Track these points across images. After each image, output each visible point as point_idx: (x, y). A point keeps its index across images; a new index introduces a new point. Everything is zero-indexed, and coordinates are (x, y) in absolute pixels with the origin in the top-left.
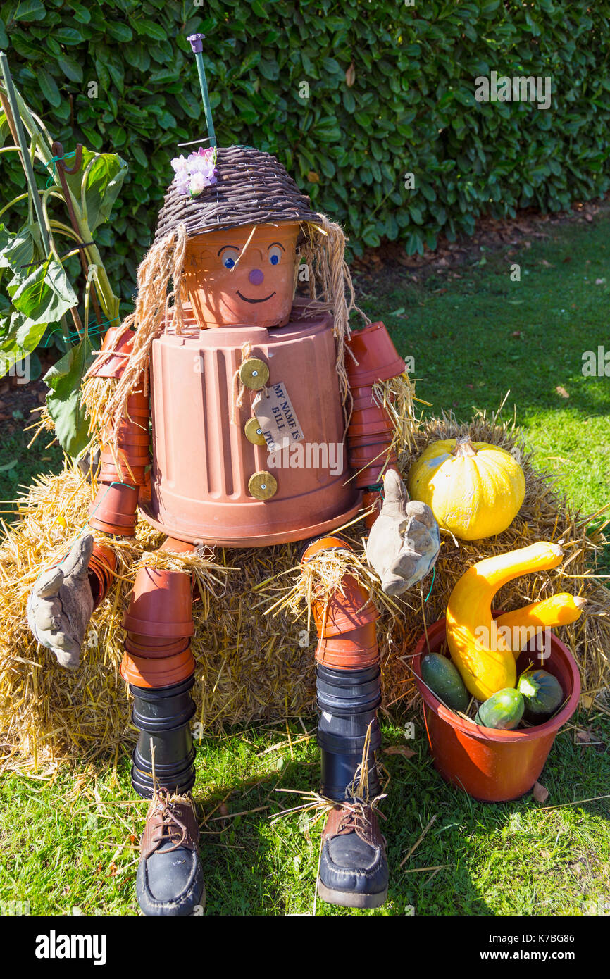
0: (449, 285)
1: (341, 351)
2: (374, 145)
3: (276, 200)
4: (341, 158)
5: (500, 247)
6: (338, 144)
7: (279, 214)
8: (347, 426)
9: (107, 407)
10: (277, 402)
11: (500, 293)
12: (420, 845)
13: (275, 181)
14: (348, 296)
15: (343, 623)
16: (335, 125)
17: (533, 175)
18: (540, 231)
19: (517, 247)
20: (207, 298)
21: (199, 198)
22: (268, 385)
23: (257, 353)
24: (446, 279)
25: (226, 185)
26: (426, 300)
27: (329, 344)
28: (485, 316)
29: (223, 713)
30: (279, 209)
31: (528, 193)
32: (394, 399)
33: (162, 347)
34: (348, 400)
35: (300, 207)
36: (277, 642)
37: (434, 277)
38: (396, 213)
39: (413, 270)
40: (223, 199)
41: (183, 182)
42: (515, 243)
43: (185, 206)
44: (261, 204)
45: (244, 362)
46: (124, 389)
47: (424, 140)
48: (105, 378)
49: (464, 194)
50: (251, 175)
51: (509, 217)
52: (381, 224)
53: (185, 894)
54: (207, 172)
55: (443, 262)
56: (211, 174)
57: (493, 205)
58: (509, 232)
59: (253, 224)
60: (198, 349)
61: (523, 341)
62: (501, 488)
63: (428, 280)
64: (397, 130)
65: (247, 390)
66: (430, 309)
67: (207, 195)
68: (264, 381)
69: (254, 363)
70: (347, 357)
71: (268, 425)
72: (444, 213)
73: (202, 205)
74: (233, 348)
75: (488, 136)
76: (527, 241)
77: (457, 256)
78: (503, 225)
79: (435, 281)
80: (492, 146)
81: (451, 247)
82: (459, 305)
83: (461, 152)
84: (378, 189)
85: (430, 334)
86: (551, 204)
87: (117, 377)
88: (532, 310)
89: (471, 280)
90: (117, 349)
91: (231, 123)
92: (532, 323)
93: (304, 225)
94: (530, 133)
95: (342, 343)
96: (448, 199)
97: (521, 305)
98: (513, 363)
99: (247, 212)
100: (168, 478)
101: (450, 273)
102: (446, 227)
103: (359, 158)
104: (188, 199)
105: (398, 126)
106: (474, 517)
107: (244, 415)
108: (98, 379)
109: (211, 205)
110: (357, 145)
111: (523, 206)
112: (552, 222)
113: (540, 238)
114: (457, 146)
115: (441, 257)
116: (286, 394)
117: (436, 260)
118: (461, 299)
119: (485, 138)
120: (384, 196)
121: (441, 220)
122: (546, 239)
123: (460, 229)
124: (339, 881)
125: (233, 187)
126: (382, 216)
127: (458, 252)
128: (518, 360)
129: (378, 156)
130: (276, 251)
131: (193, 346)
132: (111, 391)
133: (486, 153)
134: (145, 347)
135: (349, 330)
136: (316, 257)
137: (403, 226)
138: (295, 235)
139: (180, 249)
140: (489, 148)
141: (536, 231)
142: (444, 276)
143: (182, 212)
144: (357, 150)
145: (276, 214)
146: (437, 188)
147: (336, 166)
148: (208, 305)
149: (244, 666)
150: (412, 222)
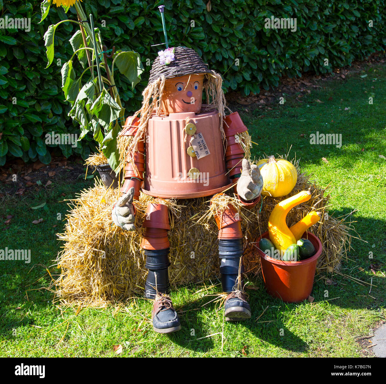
0: (266, 113)
1: (222, 123)
2: (222, 41)
3: (197, 66)
4: (205, 48)
5: (294, 93)
6: (203, 40)
7: (199, 70)
8: (225, 152)
9: (129, 148)
10: (199, 140)
11: (294, 116)
12: (263, 315)
13: (196, 59)
14: (223, 102)
15: (228, 221)
16: (202, 31)
17: (310, 54)
18: (316, 85)
19: (303, 93)
20: (170, 102)
21: (169, 65)
22: (196, 134)
23: (191, 121)
24: (264, 110)
25: (179, 61)
26: (254, 121)
27: (217, 120)
28: (286, 128)
29: (176, 280)
30: (198, 69)
31: (307, 64)
32: (243, 140)
33: (154, 121)
34: (225, 142)
35: (205, 68)
36: (199, 244)
37: (257, 110)
38: (235, 75)
39: (246, 106)
40: (178, 66)
41: (163, 60)
42: (302, 91)
43: (163, 68)
44: (192, 67)
45: (187, 125)
46: (136, 140)
47: (248, 37)
48: (128, 136)
49: (272, 65)
50: (187, 57)
51: (298, 77)
52: (227, 81)
53: (175, 319)
54: (171, 56)
55: (262, 101)
56: (173, 57)
57: (288, 71)
58: (298, 85)
59: (189, 74)
60: (169, 121)
61: (305, 139)
62: (287, 173)
63: (255, 111)
64: (234, 32)
65: (188, 135)
66: (256, 125)
67: (172, 64)
68: (195, 132)
69: (191, 125)
70: (224, 125)
71: (196, 149)
72: (261, 75)
73: (170, 68)
74: (183, 120)
75: (283, 34)
76: (308, 90)
77: (270, 99)
78: (295, 82)
79: (258, 111)
80: (286, 39)
81: (266, 94)
82: (272, 123)
83: (269, 43)
84: (225, 63)
85: (256, 137)
86: (321, 69)
87: (133, 135)
88: (311, 124)
89: (278, 111)
90: (132, 124)
91: (149, 31)
92: (311, 130)
93: (207, 74)
94: (306, 32)
95: (222, 120)
96: (263, 67)
97: (305, 121)
98: (301, 149)
99: (187, 70)
100: (155, 174)
101: (266, 107)
102: (263, 82)
103: (214, 47)
104: (164, 66)
105: (234, 31)
106: (277, 185)
107: (187, 145)
108: (125, 137)
109: (173, 68)
110: (213, 41)
111: (305, 70)
112: (323, 80)
113: (316, 88)
114: (267, 40)
115: (261, 99)
116: (202, 137)
117: (258, 101)
118: (273, 120)
119: (281, 35)
120: (228, 66)
121: (260, 79)
122: (319, 88)
123: (271, 83)
124: (233, 304)
125: (181, 61)
126: (228, 77)
127: (270, 96)
128: (303, 147)
129: (225, 46)
130: (196, 84)
131: (167, 120)
132: (131, 141)
133: (283, 43)
134: (146, 122)
135: (225, 114)
136: (209, 88)
137: (239, 82)
138: (203, 78)
139: (163, 84)
140: (284, 41)
141: (313, 85)
142: (263, 109)
143: (162, 71)
144: (213, 43)
145: (197, 71)
146: (257, 62)
147: (203, 51)
148: (170, 105)
149: (186, 256)
150: (244, 80)
